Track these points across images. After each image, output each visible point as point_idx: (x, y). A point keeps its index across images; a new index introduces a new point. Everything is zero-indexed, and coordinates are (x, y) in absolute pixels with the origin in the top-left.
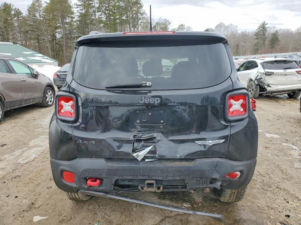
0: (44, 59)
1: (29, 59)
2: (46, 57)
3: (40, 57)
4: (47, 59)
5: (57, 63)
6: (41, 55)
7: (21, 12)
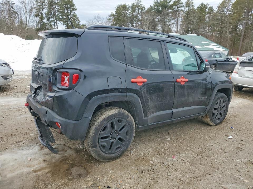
0: (216, 47)
1: (203, 47)
2: (219, 46)
3: (213, 45)
4: (219, 48)
5: (227, 51)
6: (215, 44)
7: (213, 9)
